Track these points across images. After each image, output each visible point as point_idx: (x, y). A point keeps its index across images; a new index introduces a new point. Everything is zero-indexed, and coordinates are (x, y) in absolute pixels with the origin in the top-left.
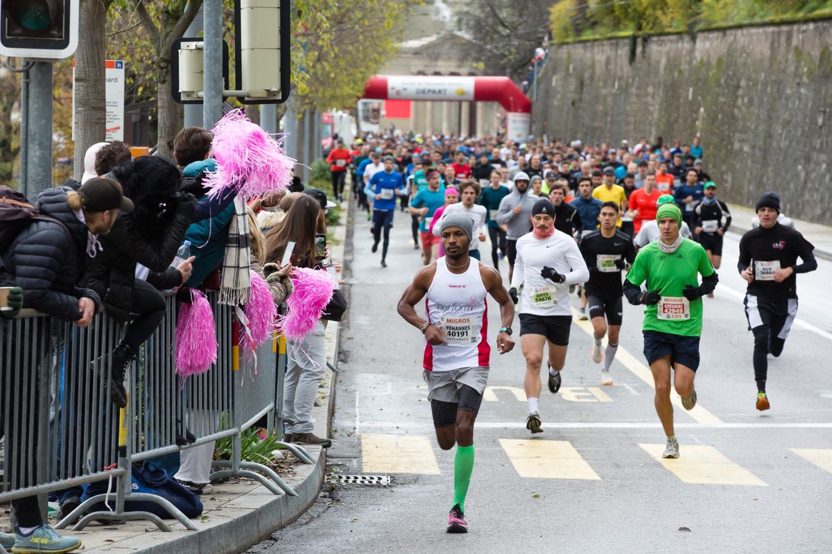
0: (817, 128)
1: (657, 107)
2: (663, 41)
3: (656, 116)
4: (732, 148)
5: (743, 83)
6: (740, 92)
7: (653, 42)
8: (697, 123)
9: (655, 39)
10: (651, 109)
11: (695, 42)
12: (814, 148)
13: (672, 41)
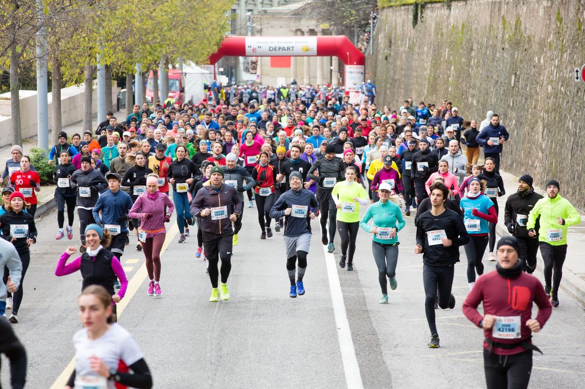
0: (511, 88)
1: (429, 64)
2: (433, 8)
3: (428, 72)
4: (467, 101)
5: (475, 47)
6: (473, 54)
7: (428, 8)
8: (450, 79)
9: (429, 6)
10: (426, 65)
11: (450, 9)
12: (509, 106)
13: (438, 8)
